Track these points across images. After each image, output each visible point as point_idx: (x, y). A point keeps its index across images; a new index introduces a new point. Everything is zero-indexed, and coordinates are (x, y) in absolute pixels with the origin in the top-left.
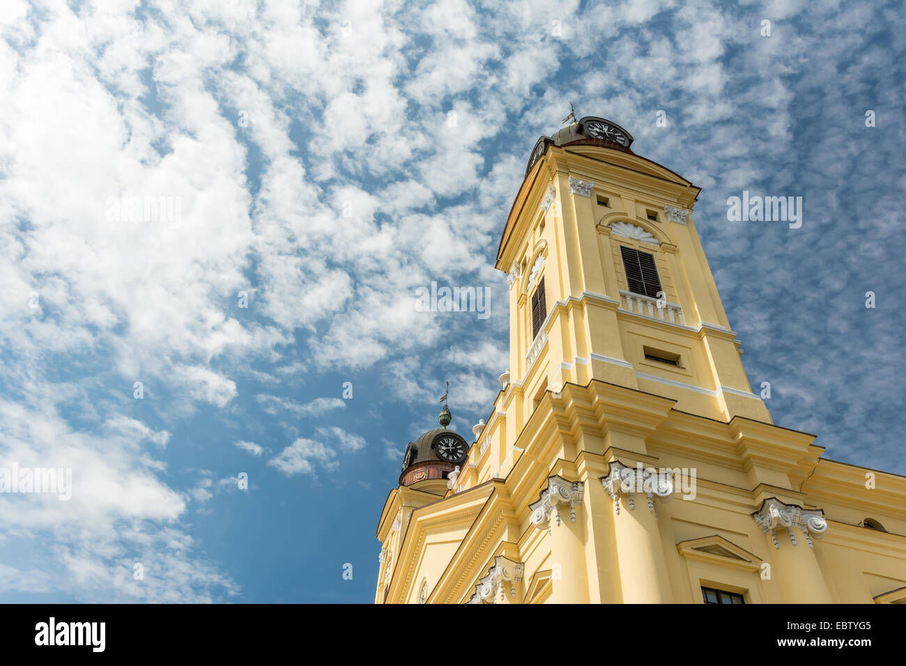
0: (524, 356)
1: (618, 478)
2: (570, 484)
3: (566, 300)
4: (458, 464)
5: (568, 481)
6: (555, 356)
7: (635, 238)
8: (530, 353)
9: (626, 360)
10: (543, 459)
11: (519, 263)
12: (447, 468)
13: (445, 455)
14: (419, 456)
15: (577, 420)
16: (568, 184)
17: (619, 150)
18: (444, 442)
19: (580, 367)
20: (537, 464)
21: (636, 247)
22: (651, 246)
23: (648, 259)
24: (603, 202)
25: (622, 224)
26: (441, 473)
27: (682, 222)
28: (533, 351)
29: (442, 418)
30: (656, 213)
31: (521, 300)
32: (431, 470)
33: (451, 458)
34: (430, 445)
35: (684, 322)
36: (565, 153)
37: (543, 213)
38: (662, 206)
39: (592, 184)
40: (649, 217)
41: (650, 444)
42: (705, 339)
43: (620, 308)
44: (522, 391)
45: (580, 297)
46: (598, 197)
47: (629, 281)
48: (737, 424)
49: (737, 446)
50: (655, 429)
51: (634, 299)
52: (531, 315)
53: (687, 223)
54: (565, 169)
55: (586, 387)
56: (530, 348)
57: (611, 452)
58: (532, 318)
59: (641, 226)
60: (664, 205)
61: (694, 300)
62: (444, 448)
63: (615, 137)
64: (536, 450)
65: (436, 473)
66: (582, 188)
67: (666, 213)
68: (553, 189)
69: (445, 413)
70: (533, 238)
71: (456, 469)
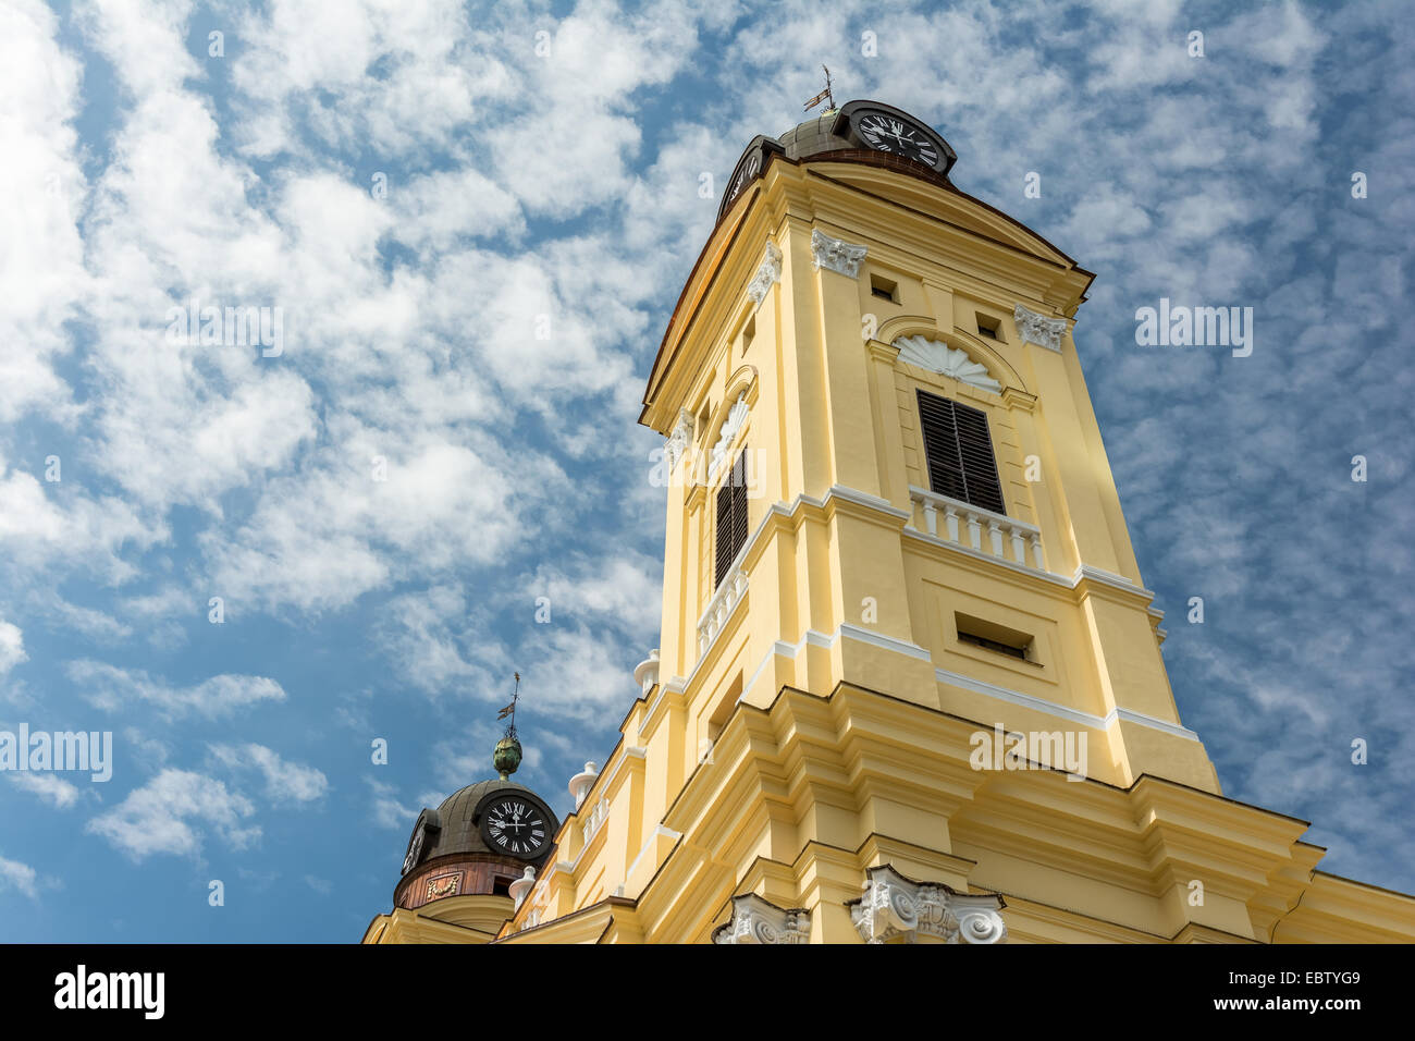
0: (692, 625)
1: (886, 905)
2: (781, 915)
3: (792, 501)
4: (532, 862)
5: (776, 907)
6: (762, 624)
7: (948, 373)
8: (708, 616)
9: (915, 640)
10: (725, 857)
11: (694, 414)
12: (506, 872)
13: (503, 841)
14: (443, 840)
15: (803, 773)
16: (810, 245)
17: (926, 180)
18: (502, 810)
19: (816, 654)
20: (709, 867)
21: (950, 393)
22: (983, 394)
23: (974, 422)
24: (884, 291)
25: (922, 341)
26: (491, 882)
27: (1052, 346)
28: (713, 613)
29: (501, 755)
30: (998, 323)
31: (693, 497)
32: (470, 874)
33: (515, 848)
34: (469, 817)
35: (1045, 564)
36: (807, 177)
37: (751, 305)
38: (1012, 307)
39: (863, 250)
40: (982, 330)
41: (959, 828)
42: (1088, 604)
43: (910, 526)
44: (684, 702)
45: (823, 497)
46: (874, 278)
47: (931, 465)
48: (1146, 790)
49: (1142, 840)
50: (971, 798)
51: (941, 509)
52: (714, 533)
53: (1061, 348)
54: (807, 213)
55: (828, 699)
56: (706, 607)
57: (874, 846)
58: (715, 539)
59: (964, 349)
60: (1016, 305)
61: (1068, 518)
62: (502, 824)
63: (917, 150)
64: (708, 835)
65: (480, 883)
66: (840, 256)
67: (1019, 324)
68: (777, 255)
69: (509, 745)
70: (726, 362)
71: (527, 873)
